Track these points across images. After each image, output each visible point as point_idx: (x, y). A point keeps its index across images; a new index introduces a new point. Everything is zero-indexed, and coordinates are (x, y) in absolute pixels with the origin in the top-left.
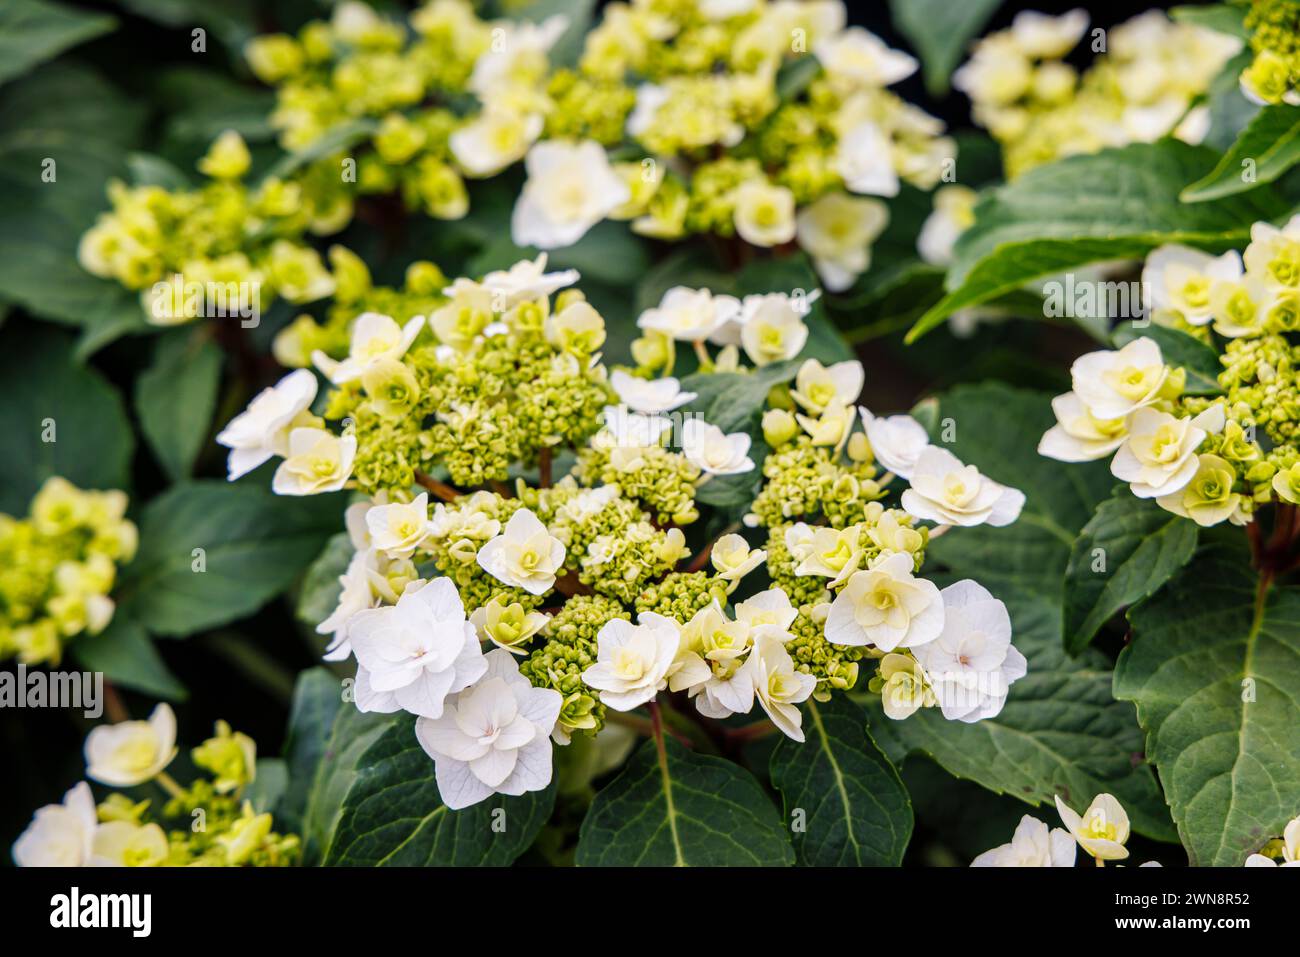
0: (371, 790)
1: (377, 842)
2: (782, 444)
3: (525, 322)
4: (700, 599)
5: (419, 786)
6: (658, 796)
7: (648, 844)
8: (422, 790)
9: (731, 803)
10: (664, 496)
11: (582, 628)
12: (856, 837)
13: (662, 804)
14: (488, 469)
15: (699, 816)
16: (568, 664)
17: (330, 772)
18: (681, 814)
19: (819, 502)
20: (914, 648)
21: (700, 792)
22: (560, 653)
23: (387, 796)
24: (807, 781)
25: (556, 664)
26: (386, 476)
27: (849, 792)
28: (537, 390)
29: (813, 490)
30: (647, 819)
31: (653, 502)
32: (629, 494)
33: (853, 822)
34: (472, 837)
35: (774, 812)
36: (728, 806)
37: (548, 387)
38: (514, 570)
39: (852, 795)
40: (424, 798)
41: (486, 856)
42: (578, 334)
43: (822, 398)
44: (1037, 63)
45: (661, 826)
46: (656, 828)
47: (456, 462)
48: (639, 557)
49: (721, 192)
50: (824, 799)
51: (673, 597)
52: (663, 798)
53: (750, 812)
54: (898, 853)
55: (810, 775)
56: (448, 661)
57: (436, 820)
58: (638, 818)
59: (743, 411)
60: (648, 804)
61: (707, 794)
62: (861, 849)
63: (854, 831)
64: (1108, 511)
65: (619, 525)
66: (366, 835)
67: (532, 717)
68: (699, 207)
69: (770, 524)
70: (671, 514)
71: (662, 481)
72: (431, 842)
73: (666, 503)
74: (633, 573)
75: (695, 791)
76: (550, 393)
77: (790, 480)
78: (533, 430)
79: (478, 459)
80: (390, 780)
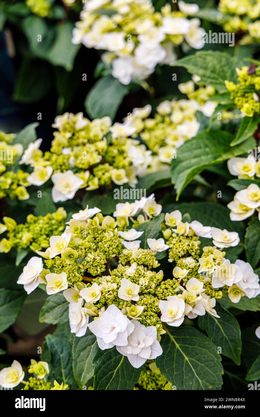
0: (100, 368)
1: (105, 381)
2: (169, 238)
3: (93, 226)
4: (174, 287)
5: (112, 362)
6: (171, 342)
7: (175, 356)
8: (113, 363)
9: (192, 337)
10: (149, 262)
11: (148, 305)
12: (226, 335)
13: (173, 343)
14: (102, 269)
15: (186, 344)
16: (150, 317)
17: (76, 365)
18: (180, 345)
19: (187, 250)
20: (237, 283)
21: (183, 337)
22: (146, 314)
23: (104, 368)
24: (209, 325)
25: (147, 318)
26: (75, 280)
27: (220, 324)
28: (104, 243)
29: (186, 247)
30: (171, 349)
31: (146, 264)
32: (140, 264)
33: (224, 331)
34: (129, 370)
35: (205, 336)
36: (192, 339)
37: (107, 242)
38: (128, 296)
39: (221, 324)
40: (114, 365)
41: (134, 374)
42: (109, 225)
43: (174, 222)
44: (144, 120)
45: (176, 350)
46: (175, 351)
47: (92, 270)
48: (153, 281)
49: (103, 174)
50: (214, 328)
51: (167, 289)
52: (173, 342)
53: (199, 338)
54: (239, 336)
55: (209, 323)
56: (124, 328)
57: (118, 370)
58: (169, 349)
59: (156, 232)
60: (170, 345)
61: (185, 337)
62: (228, 338)
63: (225, 333)
64: (249, 230)
65: (142, 273)
66: (102, 381)
67: (149, 335)
68: (100, 179)
69: (176, 260)
70: (152, 266)
71: (147, 258)
72: (119, 376)
73: (150, 263)
74: (153, 286)
75: (181, 337)
76: (108, 243)
77: (178, 247)
78: (107, 254)
79: (98, 267)
80: (103, 363)
